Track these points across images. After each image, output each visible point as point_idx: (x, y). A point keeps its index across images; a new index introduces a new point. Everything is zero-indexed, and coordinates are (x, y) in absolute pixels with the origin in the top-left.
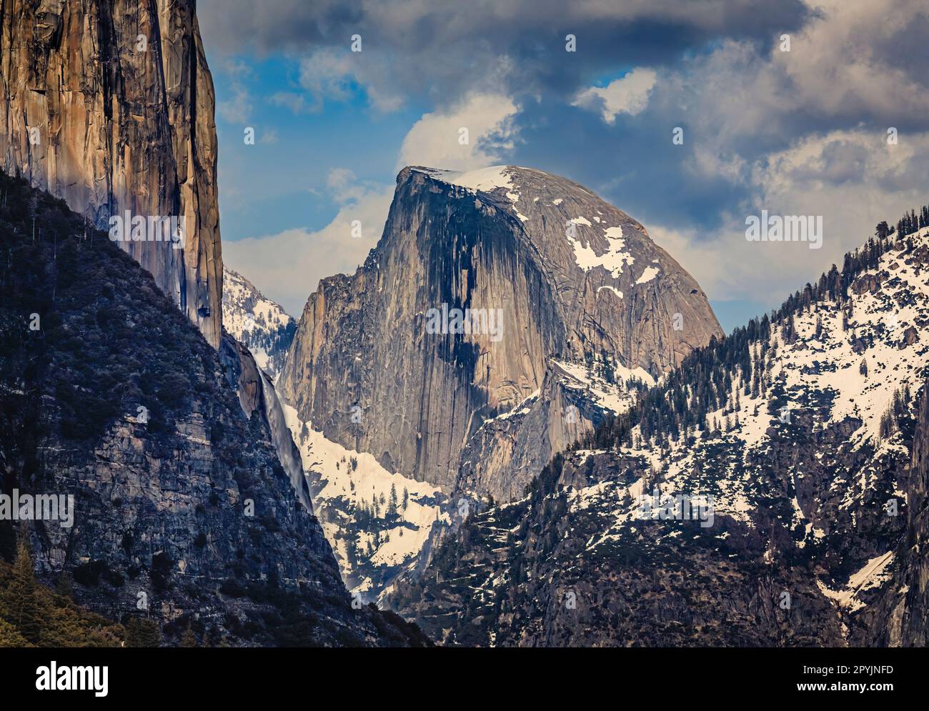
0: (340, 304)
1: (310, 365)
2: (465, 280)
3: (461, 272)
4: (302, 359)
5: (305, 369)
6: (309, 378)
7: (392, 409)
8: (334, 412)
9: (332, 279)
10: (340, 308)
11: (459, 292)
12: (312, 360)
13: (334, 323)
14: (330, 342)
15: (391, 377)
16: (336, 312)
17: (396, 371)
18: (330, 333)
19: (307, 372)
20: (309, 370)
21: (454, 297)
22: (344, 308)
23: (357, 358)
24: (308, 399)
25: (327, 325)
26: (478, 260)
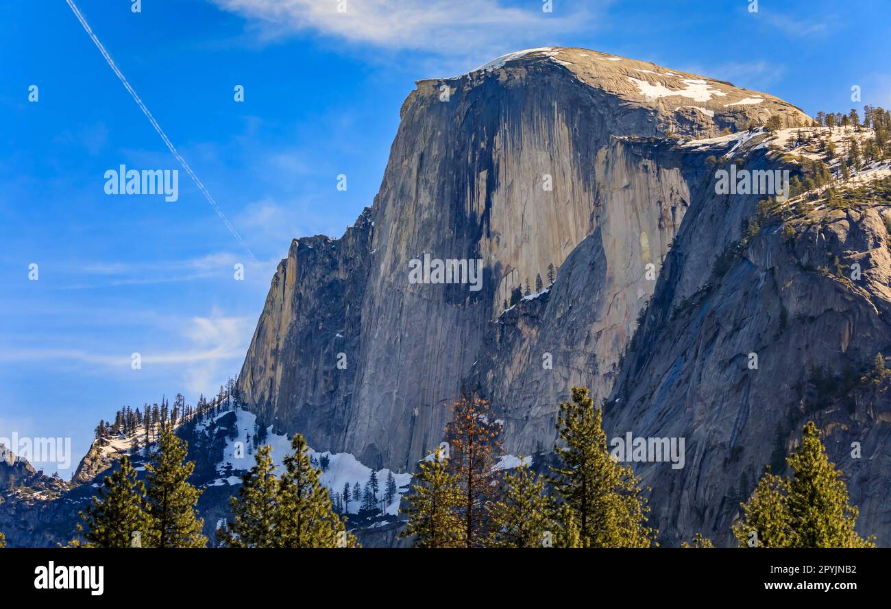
0: (319, 272)
1: (275, 352)
2: (483, 185)
3: (478, 176)
4: (266, 346)
5: (269, 358)
6: (274, 368)
7: (381, 388)
8: (304, 406)
9: (310, 240)
10: (318, 276)
11: (475, 205)
12: (278, 345)
13: (309, 295)
14: (303, 319)
15: (381, 347)
16: (314, 280)
17: (387, 337)
18: (303, 305)
19: (271, 361)
20: (273, 358)
21: (468, 215)
22: (324, 276)
23: (338, 335)
24: (270, 397)
25: (299, 297)
26: (502, 151)
